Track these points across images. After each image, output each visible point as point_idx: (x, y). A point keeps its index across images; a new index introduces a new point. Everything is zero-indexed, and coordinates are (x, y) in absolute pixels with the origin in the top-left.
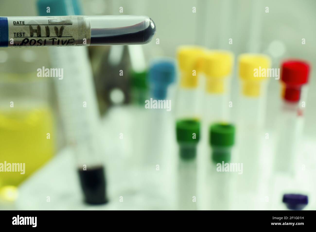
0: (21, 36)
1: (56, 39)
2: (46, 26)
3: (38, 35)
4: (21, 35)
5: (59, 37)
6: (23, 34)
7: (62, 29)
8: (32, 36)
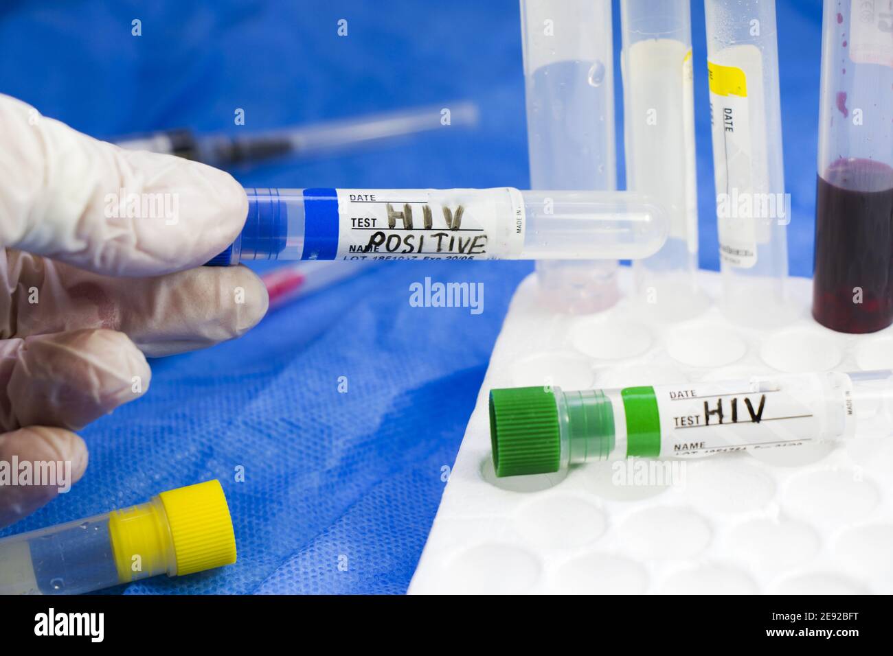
0: (367, 227)
1: (447, 235)
2: (424, 205)
3: (406, 226)
4: (367, 225)
5: (453, 230)
6: (371, 222)
7: (459, 212)
8: (392, 227)
